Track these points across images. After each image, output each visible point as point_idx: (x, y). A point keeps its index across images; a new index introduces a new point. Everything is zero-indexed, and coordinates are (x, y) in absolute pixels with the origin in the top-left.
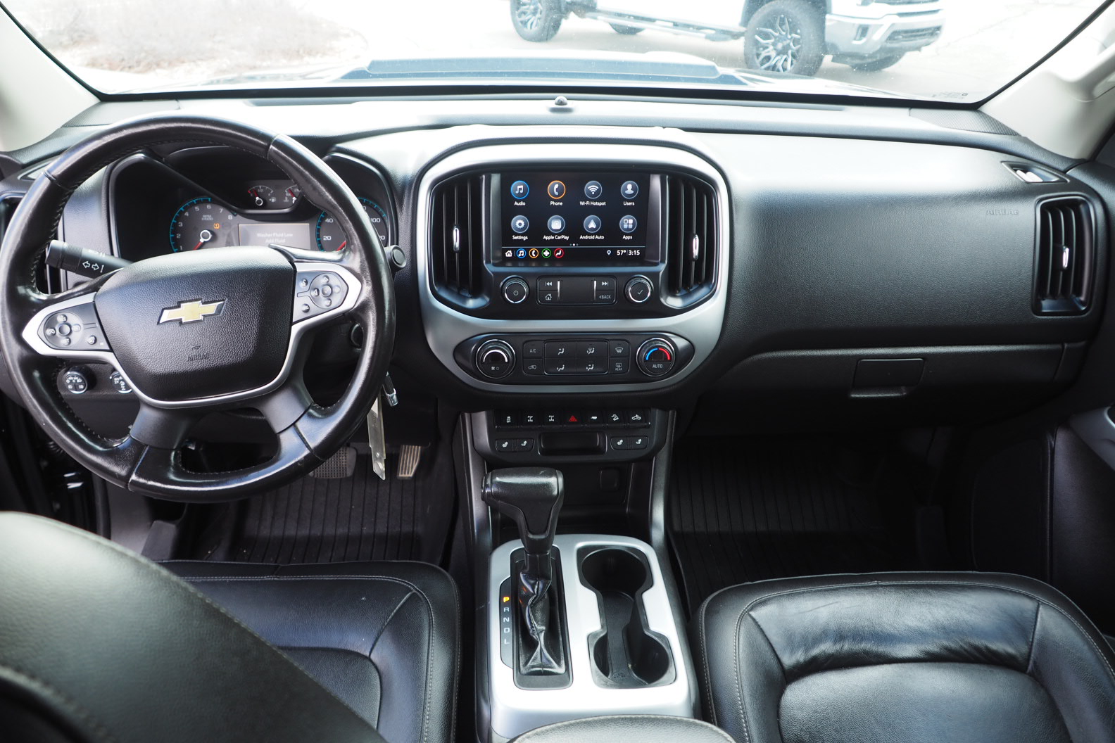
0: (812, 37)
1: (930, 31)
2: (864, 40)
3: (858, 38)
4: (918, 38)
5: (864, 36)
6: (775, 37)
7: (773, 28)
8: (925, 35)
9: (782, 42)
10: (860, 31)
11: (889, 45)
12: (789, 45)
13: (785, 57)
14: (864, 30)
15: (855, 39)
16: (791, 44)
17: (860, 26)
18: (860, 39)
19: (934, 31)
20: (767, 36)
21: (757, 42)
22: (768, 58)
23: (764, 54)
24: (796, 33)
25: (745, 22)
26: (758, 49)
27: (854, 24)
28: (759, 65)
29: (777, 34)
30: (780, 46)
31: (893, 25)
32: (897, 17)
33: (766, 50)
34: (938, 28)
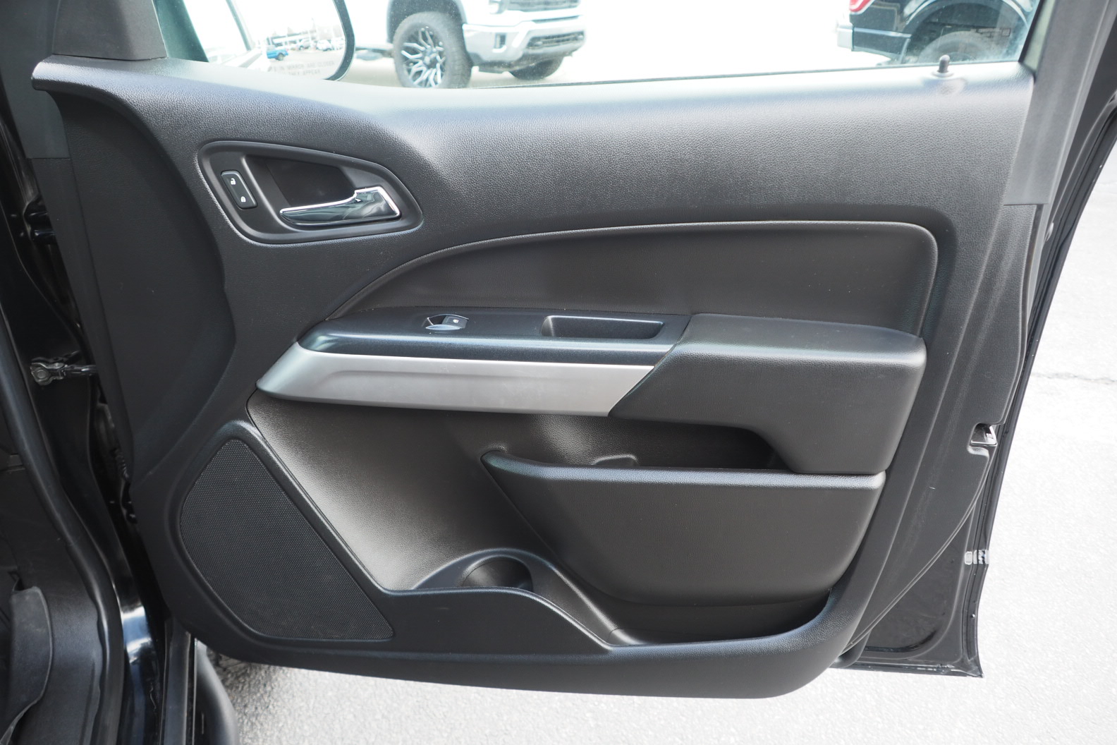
0: (454, 49)
1: (573, 36)
2: (504, 48)
3: (498, 45)
4: (561, 43)
5: (504, 44)
6: (422, 52)
7: (417, 41)
8: (568, 40)
9: (429, 56)
10: (499, 39)
11: (531, 51)
12: (435, 58)
13: (434, 71)
14: (503, 39)
15: (495, 47)
16: (438, 57)
17: (497, 35)
18: (501, 47)
19: (576, 37)
20: (414, 52)
21: (406, 59)
22: (419, 73)
23: (415, 69)
24: (439, 46)
25: (391, 40)
26: (408, 65)
27: (491, 33)
28: (412, 81)
29: (422, 48)
30: (427, 60)
31: (529, 32)
32: (533, 23)
33: (416, 65)
34: (582, 33)
